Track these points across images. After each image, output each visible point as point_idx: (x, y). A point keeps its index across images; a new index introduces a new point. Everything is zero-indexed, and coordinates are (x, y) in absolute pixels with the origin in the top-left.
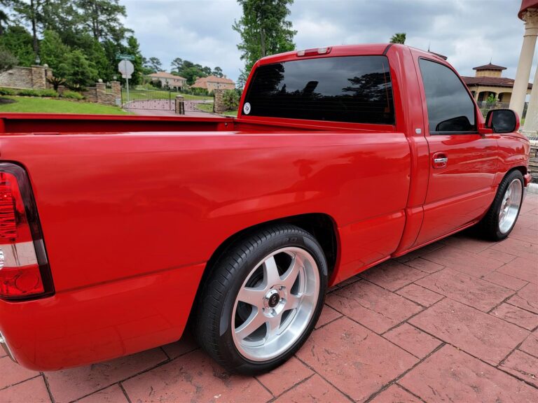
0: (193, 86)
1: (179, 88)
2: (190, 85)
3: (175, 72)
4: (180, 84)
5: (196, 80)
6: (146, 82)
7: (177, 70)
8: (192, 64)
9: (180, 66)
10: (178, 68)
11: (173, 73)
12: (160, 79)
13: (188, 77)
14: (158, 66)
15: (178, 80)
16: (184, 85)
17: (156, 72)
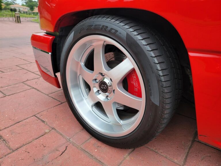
0: (34, 11)
1: (26, 12)
2: (32, 11)
3: (24, 5)
4: (26, 10)
5: (34, 8)
6: (8, 9)
7: (25, 4)
8: (32, 1)
9: (26, 2)
10: (25, 2)
11: (23, 5)
12: (16, 8)
13: (31, 7)
14: (15, 2)
15: (25, 8)
16: (28, 11)
17: (13, 5)
